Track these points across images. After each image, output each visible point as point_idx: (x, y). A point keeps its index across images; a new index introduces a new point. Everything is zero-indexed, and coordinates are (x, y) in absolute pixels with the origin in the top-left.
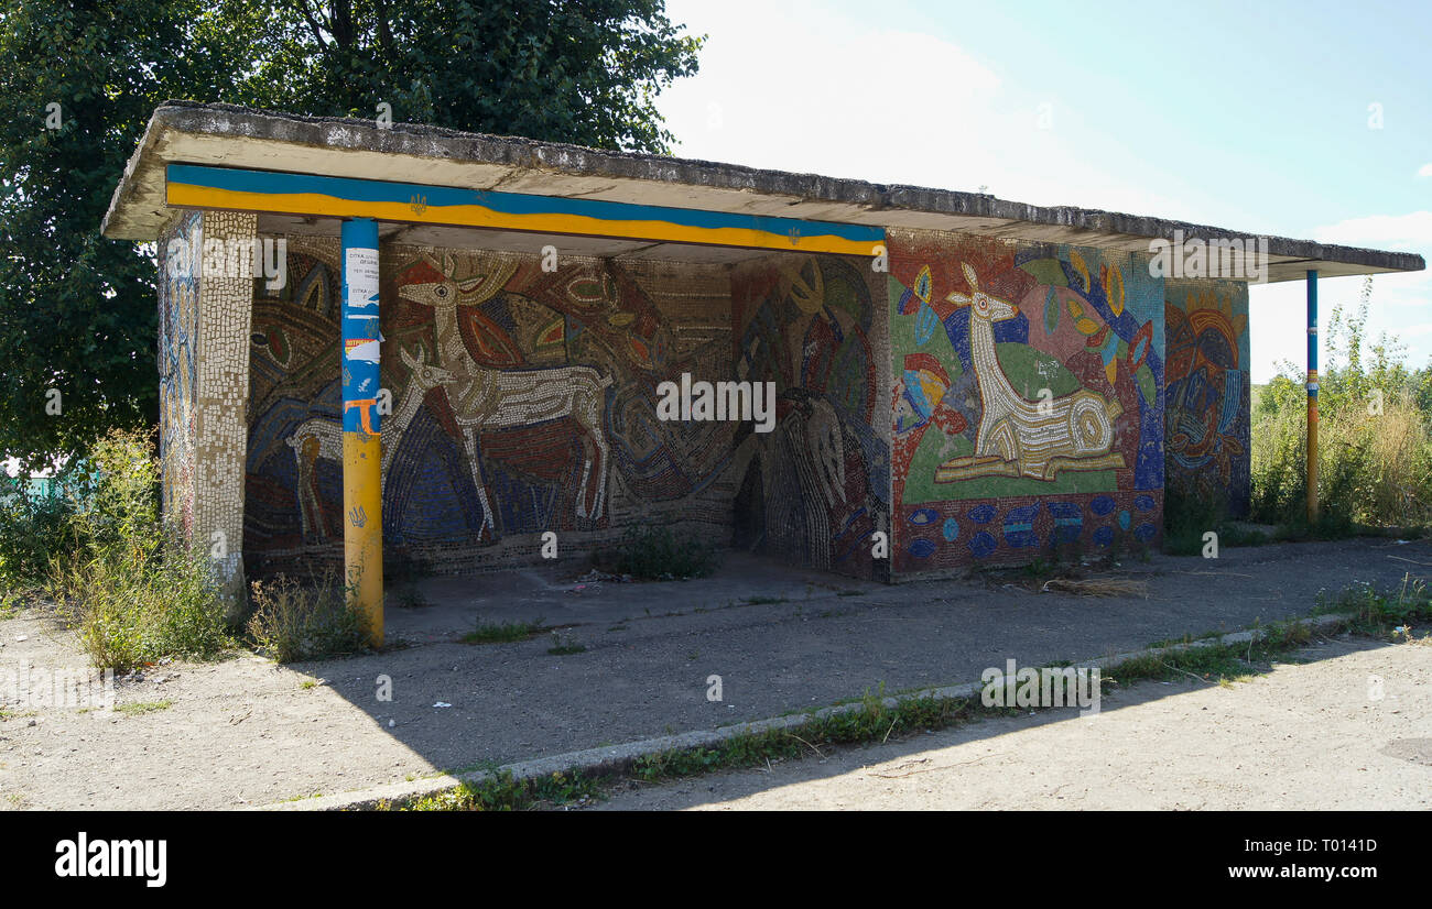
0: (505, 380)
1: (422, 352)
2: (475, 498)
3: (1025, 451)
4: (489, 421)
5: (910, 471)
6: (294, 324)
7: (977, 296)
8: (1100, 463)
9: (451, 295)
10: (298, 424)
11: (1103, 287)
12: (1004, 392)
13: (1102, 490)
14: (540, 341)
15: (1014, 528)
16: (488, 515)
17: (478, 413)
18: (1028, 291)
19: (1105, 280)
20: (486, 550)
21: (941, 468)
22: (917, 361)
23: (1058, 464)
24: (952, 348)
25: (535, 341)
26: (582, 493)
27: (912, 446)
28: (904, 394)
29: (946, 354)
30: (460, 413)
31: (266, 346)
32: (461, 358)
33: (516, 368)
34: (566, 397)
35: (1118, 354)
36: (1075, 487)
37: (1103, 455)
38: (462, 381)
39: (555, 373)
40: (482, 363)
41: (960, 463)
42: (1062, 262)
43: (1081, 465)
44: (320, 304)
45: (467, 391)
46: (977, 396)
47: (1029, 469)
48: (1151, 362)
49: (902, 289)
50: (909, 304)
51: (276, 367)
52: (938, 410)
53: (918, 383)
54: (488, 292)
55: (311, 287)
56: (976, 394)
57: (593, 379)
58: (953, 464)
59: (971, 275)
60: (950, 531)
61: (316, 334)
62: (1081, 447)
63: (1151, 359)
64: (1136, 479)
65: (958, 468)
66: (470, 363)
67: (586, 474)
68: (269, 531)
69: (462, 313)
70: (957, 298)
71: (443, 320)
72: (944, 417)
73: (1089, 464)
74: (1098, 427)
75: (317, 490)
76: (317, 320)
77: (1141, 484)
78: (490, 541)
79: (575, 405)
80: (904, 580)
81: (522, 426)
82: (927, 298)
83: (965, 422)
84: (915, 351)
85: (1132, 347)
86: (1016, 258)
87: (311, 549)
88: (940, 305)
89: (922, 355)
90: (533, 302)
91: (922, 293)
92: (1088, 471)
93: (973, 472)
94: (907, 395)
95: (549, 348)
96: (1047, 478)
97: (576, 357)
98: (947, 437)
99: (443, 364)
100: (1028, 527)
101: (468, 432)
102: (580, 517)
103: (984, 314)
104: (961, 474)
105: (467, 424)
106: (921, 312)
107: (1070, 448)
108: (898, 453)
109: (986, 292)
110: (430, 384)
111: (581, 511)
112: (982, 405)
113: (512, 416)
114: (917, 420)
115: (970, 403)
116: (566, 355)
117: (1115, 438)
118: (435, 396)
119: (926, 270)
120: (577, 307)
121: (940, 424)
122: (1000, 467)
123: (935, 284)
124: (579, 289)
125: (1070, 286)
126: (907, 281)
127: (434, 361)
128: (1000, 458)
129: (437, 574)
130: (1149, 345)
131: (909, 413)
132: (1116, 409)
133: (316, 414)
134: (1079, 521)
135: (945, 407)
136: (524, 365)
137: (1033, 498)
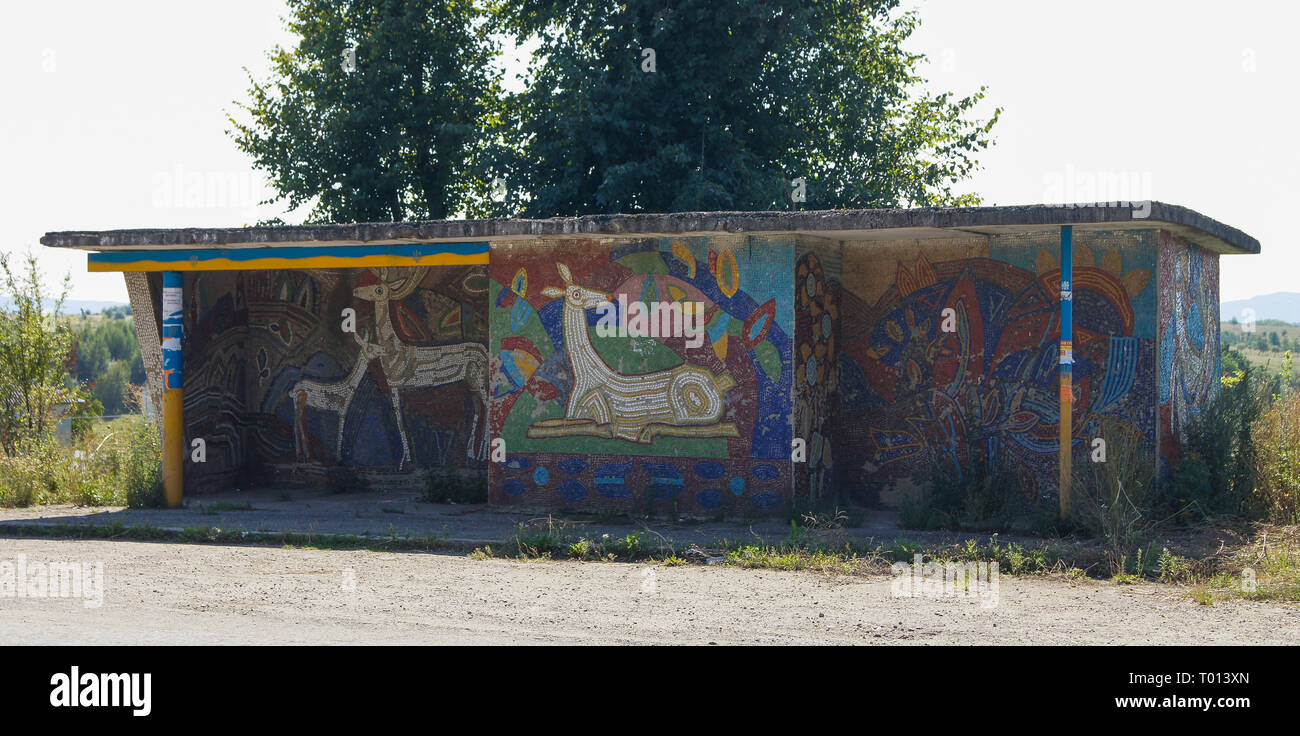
0: (420, 353)
1: (367, 334)
2: (399, 437)
3: (618, 416)
4: (408, 383)
5: (505, 427)
6: (293, 317)
7: (571, 289)
8: (707, 432)
9: (385, 293)
10: (295, 382)
11: (712, 271)
12: (596, 366)
13: (708, 455)
14: (444, 323)
15: (605, 480)
16: (407, 451)
17: (401, 377)
18: (623, 281)
19: (715, 265)
20: (405, 477)
21: (532, 426)
22: (511, 343)
23: (654, 430)
24: (545, 331)
25: (440, 324)
26: (472, 439)
27: (507, 408)
28: (501, 368)
29: (539, 336)
30: (390, 377)
31: (278, 333)
32: (391, 338)
33: (427, 344)
34: (461, 366)
35: (728, 332)
36: (676, 451)
37: (709, 424)
38: (392, 354)
39: (455, 348)
40: (405, 341)
41: (550, 423)
42: (662, 253)
43: (683, 432)
44: (308, 303)
45: (395, 361)
46: (569, 369)
47: (623, 432)
48: (774, 338)
49: (500, 287)
50: (507, 298)
51: (283, 346)
52: (531, 381)
53: (513, 360)
54: (408, 291)
55: (302, 293)
56: (566, 366)
57: (483, 353)
58: (545, 424)
59: (565, 271)
60: (541, 477)
61: (305, 323)
62: (683, 416)
63: (774, 334)
64: (754, 449)
65: (548, 427)
66: (397, 341)
67: (474, 425)
68: (277, 451)
69: (392, 304)
70: (552, 292)
71: (380, 312)
72: (537, 386)
73: (692, 432)
74: (704, 399)
75: (305, 428)
76: (306, 315)
77: (760, 453)
78: (408, 471)
79: (468, 372)
80: (500, 511)
81: (430, 387)
82: (523, 293)
83: (558, 390)
84: (510, 335)
85: (748, 326)
86: (611, 253)
87: (302, 465)
88: (534, 298)
89: (517, 338)
90: (440, 295)
91: (519, 290)
92: (693, 437)
93: (562, 431)
94: (503, 369)
95: (451, 329)
96: (642, 440)
97: (470, 335)
98: (540, 403)
99: (380, 342)
100: (620, 481)
101: (395, 391)
102: (470, 459)
103: (578, 303)
104: (552, 432)
105: (394, 384)
106: (516, 304)
107: (670, 416)
108: (493, 413)
109: (580, 285)
110: (371, 356)
111: (470, 453)
112: (573, 377)
113: (423, 380)
114: (511, 388)
115: (562, 376)
116: (462, 334)
117: (726, 409)
118: (375, 364)
119: (522, 273)
120: (469, 297)
121: (533, 392)
122: (592, 429)
123: (530, 282)
124: (471, 283)
125: (671, 274)
126: (505, 281)
127: (374, 340)
128: (592, 421)
129: (373, 490)
130: (772, 322)
131: (506, 383)
132: (727, 382)
133: (304, 377)
134: (680, 481)
135: (538, 378)
136: (432, 342)
137: (627, 457)
